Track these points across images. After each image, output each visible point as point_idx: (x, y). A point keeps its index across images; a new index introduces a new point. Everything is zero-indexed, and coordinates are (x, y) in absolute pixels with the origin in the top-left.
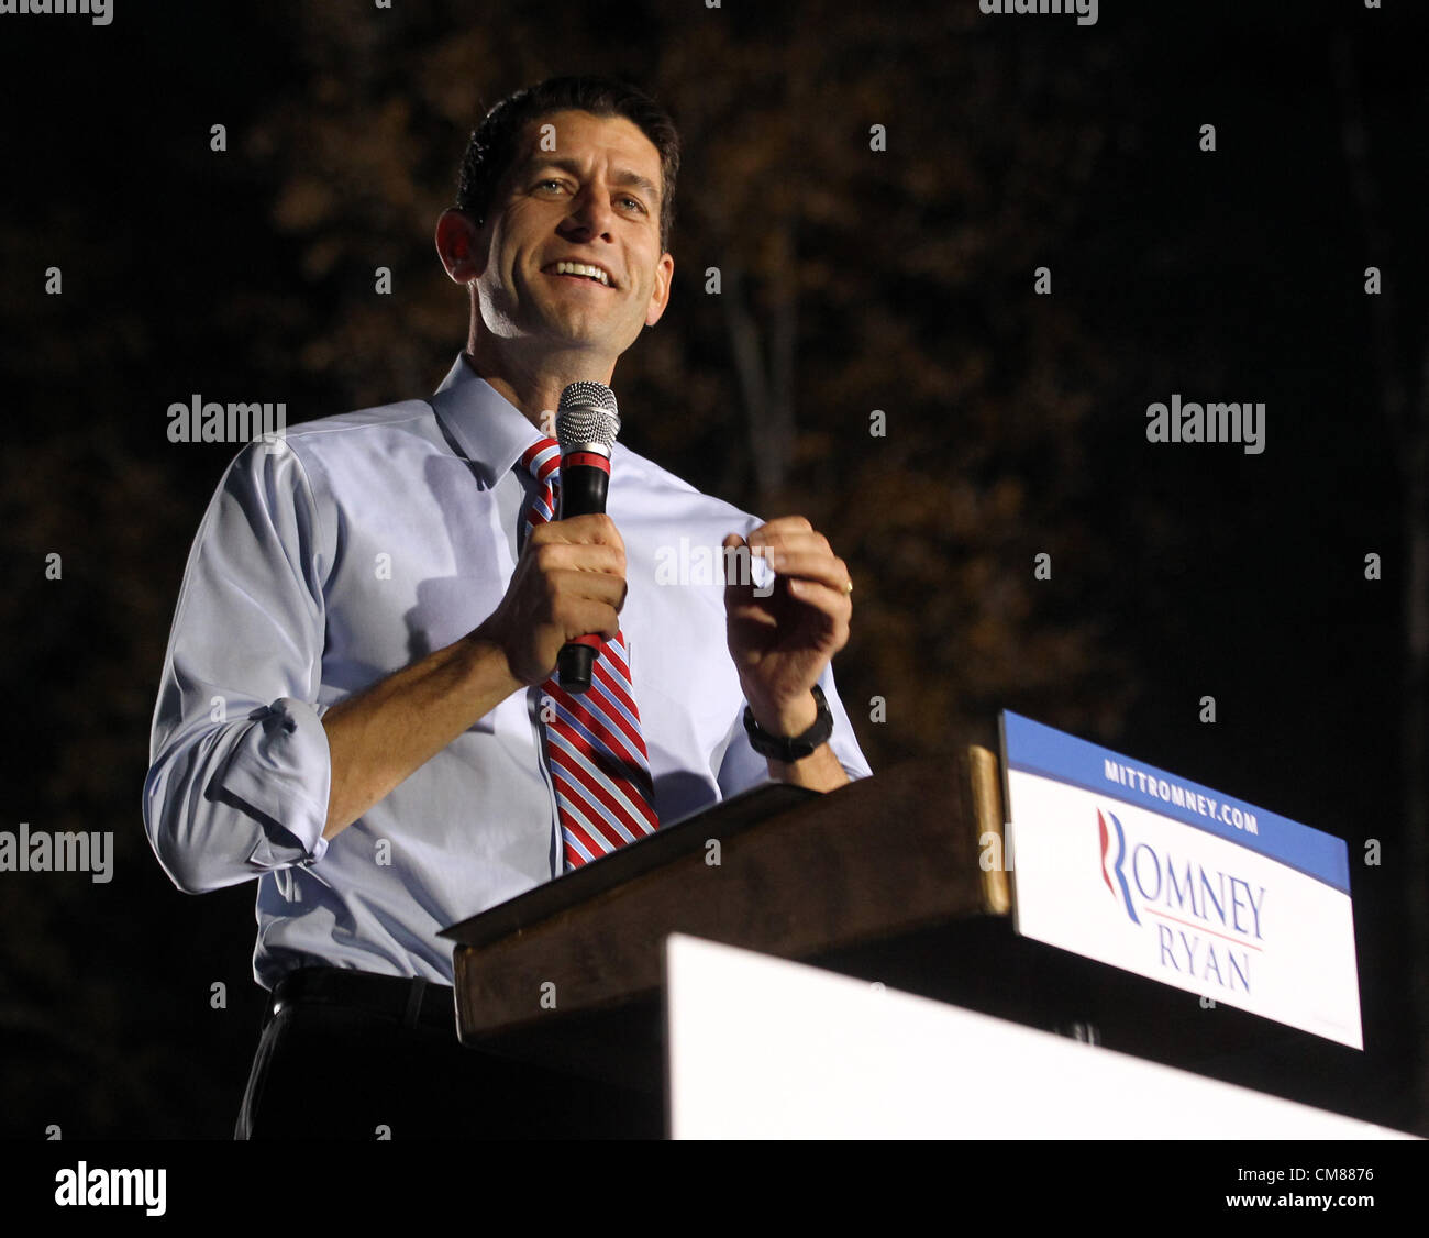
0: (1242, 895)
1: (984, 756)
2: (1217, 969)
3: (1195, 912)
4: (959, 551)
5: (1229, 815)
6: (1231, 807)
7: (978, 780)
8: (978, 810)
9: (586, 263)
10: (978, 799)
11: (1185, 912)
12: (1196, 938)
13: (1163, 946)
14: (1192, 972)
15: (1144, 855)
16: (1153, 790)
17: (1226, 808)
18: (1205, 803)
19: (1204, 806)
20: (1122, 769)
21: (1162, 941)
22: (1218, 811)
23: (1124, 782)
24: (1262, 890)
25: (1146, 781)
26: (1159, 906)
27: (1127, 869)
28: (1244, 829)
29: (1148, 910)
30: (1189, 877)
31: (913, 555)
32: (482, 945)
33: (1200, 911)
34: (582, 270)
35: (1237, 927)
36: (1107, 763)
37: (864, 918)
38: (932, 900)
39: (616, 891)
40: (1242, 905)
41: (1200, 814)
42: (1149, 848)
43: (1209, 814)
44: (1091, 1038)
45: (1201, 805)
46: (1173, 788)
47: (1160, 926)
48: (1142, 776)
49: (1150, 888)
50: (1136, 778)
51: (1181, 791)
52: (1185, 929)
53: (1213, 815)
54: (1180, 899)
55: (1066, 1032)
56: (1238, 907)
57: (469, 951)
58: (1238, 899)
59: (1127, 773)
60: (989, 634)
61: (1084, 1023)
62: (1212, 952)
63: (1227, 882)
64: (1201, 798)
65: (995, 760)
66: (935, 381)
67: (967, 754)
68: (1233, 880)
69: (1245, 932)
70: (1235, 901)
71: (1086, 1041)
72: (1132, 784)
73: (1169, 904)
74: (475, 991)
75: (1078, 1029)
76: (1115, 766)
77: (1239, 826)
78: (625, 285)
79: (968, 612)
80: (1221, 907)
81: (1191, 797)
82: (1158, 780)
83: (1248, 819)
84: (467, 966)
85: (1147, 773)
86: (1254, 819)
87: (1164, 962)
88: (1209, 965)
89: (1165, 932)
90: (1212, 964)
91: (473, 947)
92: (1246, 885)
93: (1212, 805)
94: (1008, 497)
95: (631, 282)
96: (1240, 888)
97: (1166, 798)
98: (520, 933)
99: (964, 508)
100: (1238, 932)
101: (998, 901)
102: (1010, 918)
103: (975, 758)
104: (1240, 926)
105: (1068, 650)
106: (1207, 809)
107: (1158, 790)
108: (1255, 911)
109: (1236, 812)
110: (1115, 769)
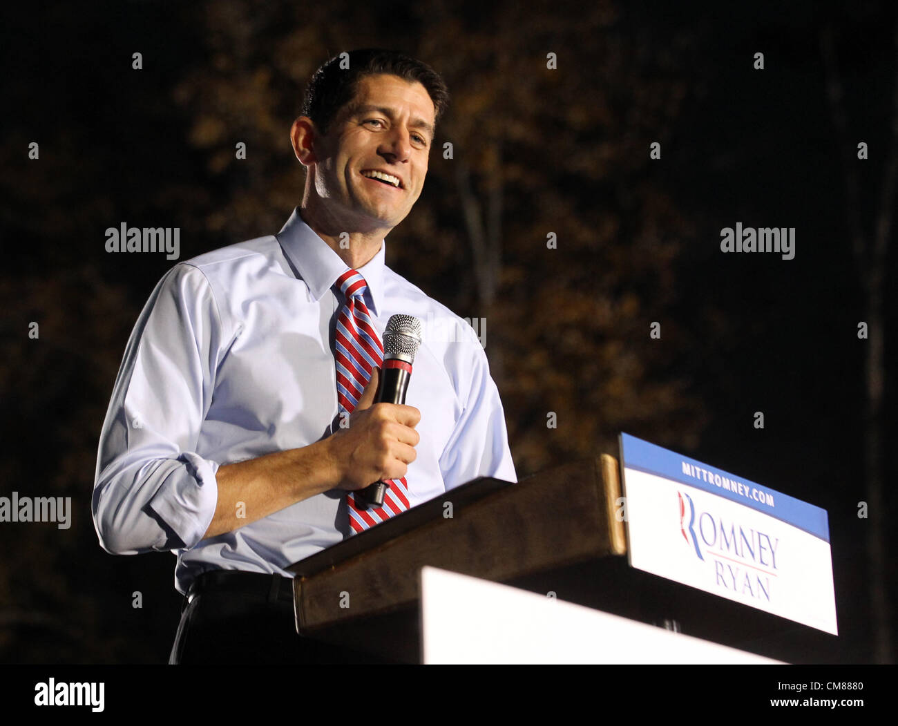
0: (765, 543)
1: (610, 461)
2: (750, 587)
3: (737, 554)
4: (600, 337)
5: (757, 495)
6: (758, 490)
7: (606, 474)
8: (607, 493)
9: (389, 174)
10: (606, 486)
11: (731, 553)
12: (737, 569)
13: (718, 573)
14: (735, 589)
15: (706, 519)
16: (711, 481)
17: (755, 491)
18: (742, 488)
19: (741, 489)
20: (693, 467)
21: (717, 571)
22: (750, 493)
23: (694, 475)
24: (777, 540)
25: (707, 475)
26: (716, 549)
27: (696, 528)
28: (766, 503)
29: (708, 552)
30: (733, 532)
31: (573, 340)
32: (311, 575)
33: (739, 552)
34: (386, 178)
35: (762, 562)
36: (684, 464)
37: (539, 557)
38: (580, 546)
39: (391, 542)
40: (765, 549)
41: (739, 494)
42: (710, 516)
43: (744, 494)
44: (675, 628)
45: (740, 489)
46: (723, 479)
47: (716, 562)
48: (705, 472)
49: (710, 539)
50: (701, 473)
51: (728, 480)
52: (731, 563)
53: (747, 495)
54: (728, 545)
55: (660, 624)
56: (762, 549)
57: (303, 579)
58: (763, 546)
59: (695, 470)
60: (617, 387)
61: (671, 620)
62: (747, 577)
63: (756, 535)
64: (740, 485)
65: (617, 462)
66: (586, 236)
67: (600, 459)
68: (759, 533)
69: (767, 565)
70: (761, 547)
71: (673, 630)
72: (699, 477)
73: (721, 549)
74: (307, 603)
75: (667, 623)
76: (688, 466)
77: (763, 502)
78: (408, 187)
79: (606, 374)
80: (752, 550)
81: (734, 485)
82: (714, 474)
83: (768, 497)
84: (302, 587)
85: (707, 470)
86: (772, 497)
87: (718, 583)
88: (745, 585)
89: (719, 565)
90: (747, 584)
91: (306, 577)
92: (767, 536)
93: (747, 489)
94: (630, 305)
95: (412, 186)
96: (763, 539)
97: (719, 485)
98: (333, 567)
99: (604, 312)
100: (762, 565)
101: (619, 547)
102: (625, 557)
103: (605, 461)
104: (763, 561)
105: (665, 396)
106: (743, 492)
107: (714, 480)
108: (773, 552)
109: (761, 493)
110: (689, 467)
